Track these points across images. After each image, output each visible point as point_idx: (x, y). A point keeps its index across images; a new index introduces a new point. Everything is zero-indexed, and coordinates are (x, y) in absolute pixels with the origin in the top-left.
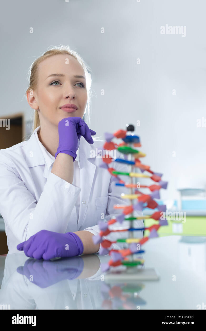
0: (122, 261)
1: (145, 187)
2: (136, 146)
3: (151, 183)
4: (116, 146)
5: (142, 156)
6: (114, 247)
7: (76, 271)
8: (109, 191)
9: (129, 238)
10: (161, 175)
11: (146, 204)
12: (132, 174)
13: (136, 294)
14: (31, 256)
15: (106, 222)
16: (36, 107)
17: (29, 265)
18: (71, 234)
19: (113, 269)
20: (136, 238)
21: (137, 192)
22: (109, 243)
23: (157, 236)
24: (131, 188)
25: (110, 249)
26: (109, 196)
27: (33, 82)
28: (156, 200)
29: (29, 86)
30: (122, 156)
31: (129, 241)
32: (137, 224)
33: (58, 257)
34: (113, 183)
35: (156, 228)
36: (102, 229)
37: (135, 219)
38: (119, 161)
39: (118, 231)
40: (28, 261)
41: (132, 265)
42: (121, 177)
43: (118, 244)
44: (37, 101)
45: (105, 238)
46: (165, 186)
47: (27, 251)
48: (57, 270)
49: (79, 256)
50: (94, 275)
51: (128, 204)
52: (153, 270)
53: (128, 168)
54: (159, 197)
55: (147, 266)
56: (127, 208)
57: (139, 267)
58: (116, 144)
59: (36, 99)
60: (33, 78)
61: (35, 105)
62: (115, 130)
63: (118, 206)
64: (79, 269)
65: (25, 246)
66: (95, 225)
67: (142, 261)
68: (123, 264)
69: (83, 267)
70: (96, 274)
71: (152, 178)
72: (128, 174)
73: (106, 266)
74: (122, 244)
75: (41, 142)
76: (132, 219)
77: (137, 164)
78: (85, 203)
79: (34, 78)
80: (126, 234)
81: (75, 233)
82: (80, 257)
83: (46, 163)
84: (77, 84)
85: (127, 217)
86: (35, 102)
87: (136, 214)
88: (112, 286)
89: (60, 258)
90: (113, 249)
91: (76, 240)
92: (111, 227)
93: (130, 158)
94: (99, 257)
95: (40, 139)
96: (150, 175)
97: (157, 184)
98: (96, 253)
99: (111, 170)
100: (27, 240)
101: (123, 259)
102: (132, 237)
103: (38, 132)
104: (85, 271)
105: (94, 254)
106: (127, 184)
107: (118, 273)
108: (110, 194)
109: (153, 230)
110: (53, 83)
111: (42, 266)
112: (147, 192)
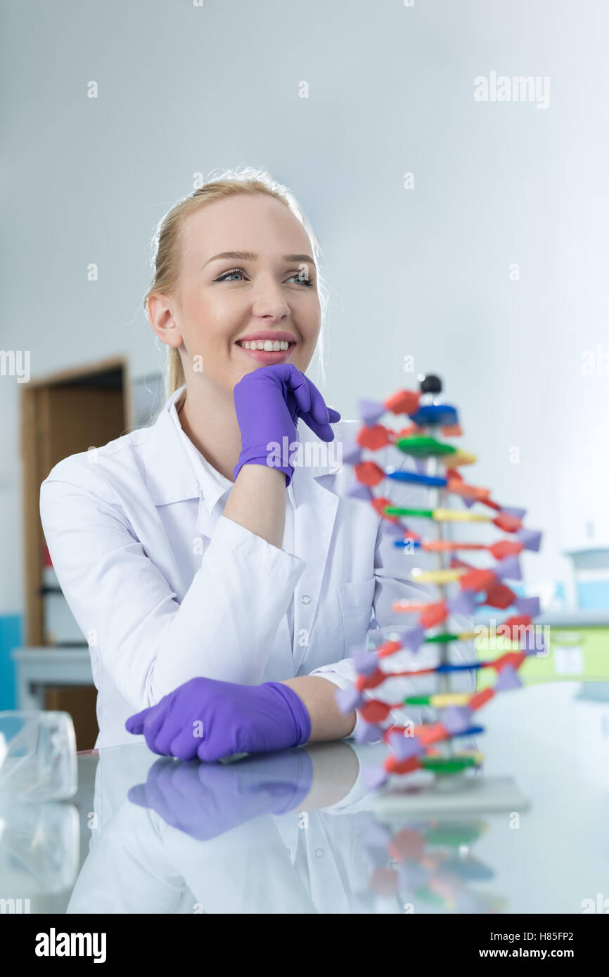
0: (423, 758)
1: (479, 547)
2: (447, 434)
3: (494, 535)
4: (391, 438)
5: (467, 462)
6: (395, 721)
7: (293, 789)
8: (377, 565)
9: (439, 692)
10: (522, 513)
11: (482, 597)
12: (440, 514)
13: (464, 850)
14: (165, 753)
15: (370, 651)
16: (176, 342)
17: (162, 778)
18: (275, 688)
19: (397, 781)
20: (458, 692)
21: (455, 563)
22: (382, 709)
23: (519, 684)
24: (440, 552)
25: (385, 724)
26: (377, 578)
27: (166, 273)
28: (511, 583)
29: (154, 283)
30: (410, 465)
31: (438, 701)
32: (457, 654)
33: (242, 751)
34: (387, 541)
35: (513, 661)
36: (361, 671)
37: (454, 638)
38: (403, 477)
39: (406, 674)
40: (159, 767)
41: (451, 768)
42: (408, 522)
43: (410, 709)
44: (178, 324)
45: (370, 694)
46: (534, 544)
47: (155, 737)
48: (240, 789)
49: (300, 746)
50: (341, 799)
51: (433, 597)
52: (508, 781)
53: (430, 497)
54: (518, 575)
55: (490, 769)
56: (431, 608)
57: (470, 773)
58: (391, 432)
59: (175, 317)
60: (168, 261)
61: (172, 333)
62: (387, 393)
63: (404, 603)
64: (301, 783)
65: (149, 723)
66: (340, 660)
67: (477, 757)
68: (425, 766)
69: (310, 777)
70: (350, 797)
71: (497, 523)
72: (429, 515)
73: (378, 774)
74: (418, 711)
75: (187, 435)
76: (445, 640)
77: (453, 483)
78: (309, 602)
79: (171, 260)
80: (429, 682)
81: (285, 683)
82: (303, 750)
83: (202, 492)
84: (291, 278)
85: (432, 632)
86: (171, 325)
87: (455, 625)
88: (397, 828)
89: (245, 754)
90: (393, 725)
91: (289, 700)
92: (388, 665)
93: (433, 468)
94: (354, 747)
95: (186, 428)
96: (492, 514)
97: (512, 538)
98: (346, 738)
99: (381, 505)
100: (152, 705)
101: (425, 751)
102: (448, 690)
103: (180, 407)
104: (318, 788)
105: (340, 741)
106: (427, 540)
107: (413, 791)
108: (378, 572)
109: (507, 669)
110: (225, 276)
111: (197, 778)
112: (484, 561)
